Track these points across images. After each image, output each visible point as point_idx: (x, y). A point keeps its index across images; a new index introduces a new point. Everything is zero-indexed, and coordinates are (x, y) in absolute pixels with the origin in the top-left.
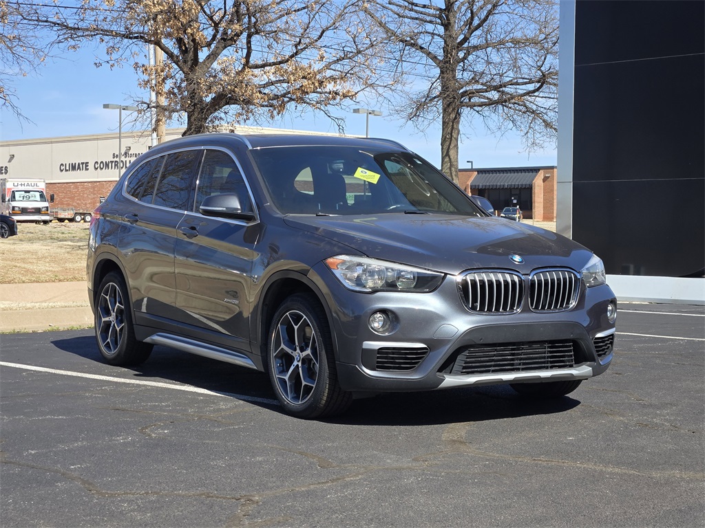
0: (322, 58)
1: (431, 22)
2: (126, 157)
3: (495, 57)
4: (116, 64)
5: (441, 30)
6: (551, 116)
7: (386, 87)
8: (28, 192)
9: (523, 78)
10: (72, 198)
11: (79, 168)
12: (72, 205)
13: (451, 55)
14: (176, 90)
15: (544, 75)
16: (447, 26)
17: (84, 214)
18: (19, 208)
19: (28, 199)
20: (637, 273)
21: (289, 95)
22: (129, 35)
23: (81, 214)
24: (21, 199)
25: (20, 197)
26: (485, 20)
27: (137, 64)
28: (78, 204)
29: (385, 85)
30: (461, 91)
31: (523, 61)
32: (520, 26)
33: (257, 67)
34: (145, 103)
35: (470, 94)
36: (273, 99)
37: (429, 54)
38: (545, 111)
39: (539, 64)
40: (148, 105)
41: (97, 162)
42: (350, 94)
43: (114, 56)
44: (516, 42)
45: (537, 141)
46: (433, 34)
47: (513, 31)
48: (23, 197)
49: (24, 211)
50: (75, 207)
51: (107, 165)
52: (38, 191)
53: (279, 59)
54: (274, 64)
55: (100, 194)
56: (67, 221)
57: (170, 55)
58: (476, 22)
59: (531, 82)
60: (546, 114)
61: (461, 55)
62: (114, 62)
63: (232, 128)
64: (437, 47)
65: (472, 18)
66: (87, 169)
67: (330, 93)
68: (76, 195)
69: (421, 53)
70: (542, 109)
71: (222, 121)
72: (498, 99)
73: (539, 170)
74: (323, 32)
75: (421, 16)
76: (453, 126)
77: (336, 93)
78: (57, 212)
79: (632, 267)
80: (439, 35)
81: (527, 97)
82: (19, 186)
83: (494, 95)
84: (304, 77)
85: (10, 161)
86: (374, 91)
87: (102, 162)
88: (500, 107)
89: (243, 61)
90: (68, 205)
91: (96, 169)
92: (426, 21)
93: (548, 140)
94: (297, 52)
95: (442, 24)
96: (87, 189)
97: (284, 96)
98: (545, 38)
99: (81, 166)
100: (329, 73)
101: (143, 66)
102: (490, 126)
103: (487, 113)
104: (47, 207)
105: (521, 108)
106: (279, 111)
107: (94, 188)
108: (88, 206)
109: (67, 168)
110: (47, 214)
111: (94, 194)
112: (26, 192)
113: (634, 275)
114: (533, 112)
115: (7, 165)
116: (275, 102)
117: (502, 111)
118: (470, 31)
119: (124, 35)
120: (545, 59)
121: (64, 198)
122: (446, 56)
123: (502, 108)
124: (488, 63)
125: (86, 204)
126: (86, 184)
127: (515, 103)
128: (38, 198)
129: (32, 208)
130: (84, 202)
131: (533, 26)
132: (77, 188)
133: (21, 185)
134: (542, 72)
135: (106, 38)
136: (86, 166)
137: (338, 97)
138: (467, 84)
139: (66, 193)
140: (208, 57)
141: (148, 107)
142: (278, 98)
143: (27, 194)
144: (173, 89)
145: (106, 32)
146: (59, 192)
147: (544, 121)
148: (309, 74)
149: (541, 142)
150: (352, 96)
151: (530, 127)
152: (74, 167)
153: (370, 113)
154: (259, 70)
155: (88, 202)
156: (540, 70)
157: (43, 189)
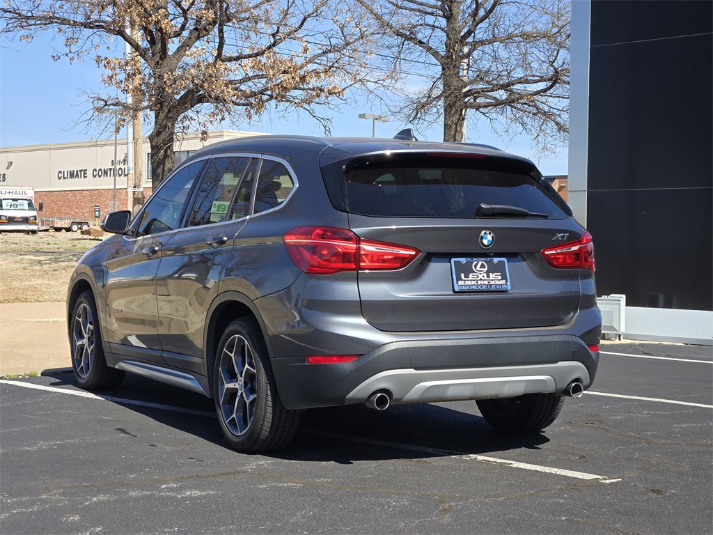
0: (306, 50)
1: (432, 14)
2: (124, 164)
3: (503, 53)
4: (76, 57)
5: (443, 22)
6: (565, 118)
7: (376, 82)
8: (16, 200)
9: (534, 76)
10: (70, 207)
11: (77, 175)
12: (70, 214)
13: (454, 49)
14: (143, 87)
15: (556, 72)
16: (449, 17)
17: (81, 223)
18: (6, 217)
19: (16, 208)
20: (668, 305)
21: (269, 92)
22: (88, 25)
23: (78, 223)
24: (9, 207)
25: (7, 205)
26: (491, 10)
27: (98, 57)
28: (76, 212)
29: (376, 80)
30: (465, 90)
31: (534, 56)
32: (531, 19)
33: (230, 59)
34: (102, 100)
35: (475, 93)
36: (251, 96)
37: (429, 49)
38: (558, 113)
39: (551, 60)
40: (106, 102)
41: (95, 170)
42: (336, 91)
43: (74, 48)
44: (526, 37)
45: (549, 146)
46: (433, 27)
47: (523, 23)
48: (11, 205)
49: (11, 220)
50: (73, 215)
51: (106, 173)
52: (26, 200)
53: (256, 51)
54: (250, 56)
55: (98, 202)
56: (63, 230)
57: (136, 47)
58: (482, 13)
59: (542, 80)
60: (559, 116)
61: (466, 50)
62: (73, 55)
63: (204, 129)
64: (438, 40)
65: (477, 9)
66: (85, 177)
67: (313, 89)
68: (74, 203)
69: (421, 48)
70: (555, 111)
71: (192, 122)
72: (506, 99)
73: (554, 179)
74: (305, 19)
75: (421, 7)
76: (456, 128)
77: (321, 90)
78: (54, 221)
79: (661, 299)
80: (440, 28)
81: (538, 97)
82: (7, 194)
83: (502, 95)
84: (285, 72)
85: (8, 168)
86: (364, 88)
87: (100, 170)
88: (509, 108)
89: (215, 53)
90: (66, 214)
91: (95, 176)
92: (427, 13)
93: (561, 144)
94: (275, 42)
95: (444, 16)
96: (85, 197)
97: (262, 93)
98: (558, 32)
99: (79, 173)
100: (311, 67)
101: (106, 58)
102: (498, 130)
103: (494, 116)
104: (35, 216)
105: (531, 108)
106: (257, 110)
107: (92, 196)
108: (86, 215)
109: (66, 176)
110: (36, 224)
111: (93, 203)
112: (14, 200)
113: (664, 307)
114: (545, 113)
115: (5, 172)
116: (252, 100)
117: (511, 113)
118: (475, 23)
119: (82, 24)
120: (558, 53)
121: (62, 206)
122: (448, 51)
123: (510, 110)
124: (495, 58)
125: (83, 213)
126: (84, 192)
127: (525, 104)
128: (26, 207)
129: (21, 218)
130: (82, 211)
131: (545, 18)
132: (75, 196)
133: (9, 193)
134: (555, 69)
135: (63, 27)
136: (85, 173)
137: (323, 95)
138: (472, 82)
139: (64, 202)
140: (179, 50)
141: (106, 105)
142: (256, 95)
143: (15, 202)
144: (141, 85)
145: (64, 21)
146: (57, 201)
147: (557, 124)
148: (290, 68)
149: (553, 146)
150: (339, 93)
151: (541, 130)
152: (72, 175)
153: (376, 119)
154: (234, 62)
155: (86, 211)
156: (552, 65)
157: (32, 197)
